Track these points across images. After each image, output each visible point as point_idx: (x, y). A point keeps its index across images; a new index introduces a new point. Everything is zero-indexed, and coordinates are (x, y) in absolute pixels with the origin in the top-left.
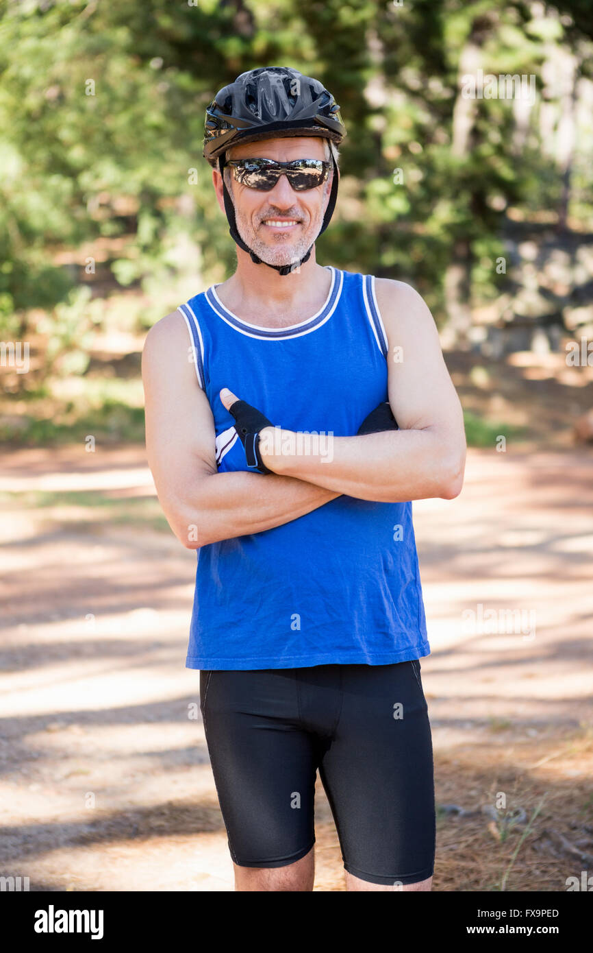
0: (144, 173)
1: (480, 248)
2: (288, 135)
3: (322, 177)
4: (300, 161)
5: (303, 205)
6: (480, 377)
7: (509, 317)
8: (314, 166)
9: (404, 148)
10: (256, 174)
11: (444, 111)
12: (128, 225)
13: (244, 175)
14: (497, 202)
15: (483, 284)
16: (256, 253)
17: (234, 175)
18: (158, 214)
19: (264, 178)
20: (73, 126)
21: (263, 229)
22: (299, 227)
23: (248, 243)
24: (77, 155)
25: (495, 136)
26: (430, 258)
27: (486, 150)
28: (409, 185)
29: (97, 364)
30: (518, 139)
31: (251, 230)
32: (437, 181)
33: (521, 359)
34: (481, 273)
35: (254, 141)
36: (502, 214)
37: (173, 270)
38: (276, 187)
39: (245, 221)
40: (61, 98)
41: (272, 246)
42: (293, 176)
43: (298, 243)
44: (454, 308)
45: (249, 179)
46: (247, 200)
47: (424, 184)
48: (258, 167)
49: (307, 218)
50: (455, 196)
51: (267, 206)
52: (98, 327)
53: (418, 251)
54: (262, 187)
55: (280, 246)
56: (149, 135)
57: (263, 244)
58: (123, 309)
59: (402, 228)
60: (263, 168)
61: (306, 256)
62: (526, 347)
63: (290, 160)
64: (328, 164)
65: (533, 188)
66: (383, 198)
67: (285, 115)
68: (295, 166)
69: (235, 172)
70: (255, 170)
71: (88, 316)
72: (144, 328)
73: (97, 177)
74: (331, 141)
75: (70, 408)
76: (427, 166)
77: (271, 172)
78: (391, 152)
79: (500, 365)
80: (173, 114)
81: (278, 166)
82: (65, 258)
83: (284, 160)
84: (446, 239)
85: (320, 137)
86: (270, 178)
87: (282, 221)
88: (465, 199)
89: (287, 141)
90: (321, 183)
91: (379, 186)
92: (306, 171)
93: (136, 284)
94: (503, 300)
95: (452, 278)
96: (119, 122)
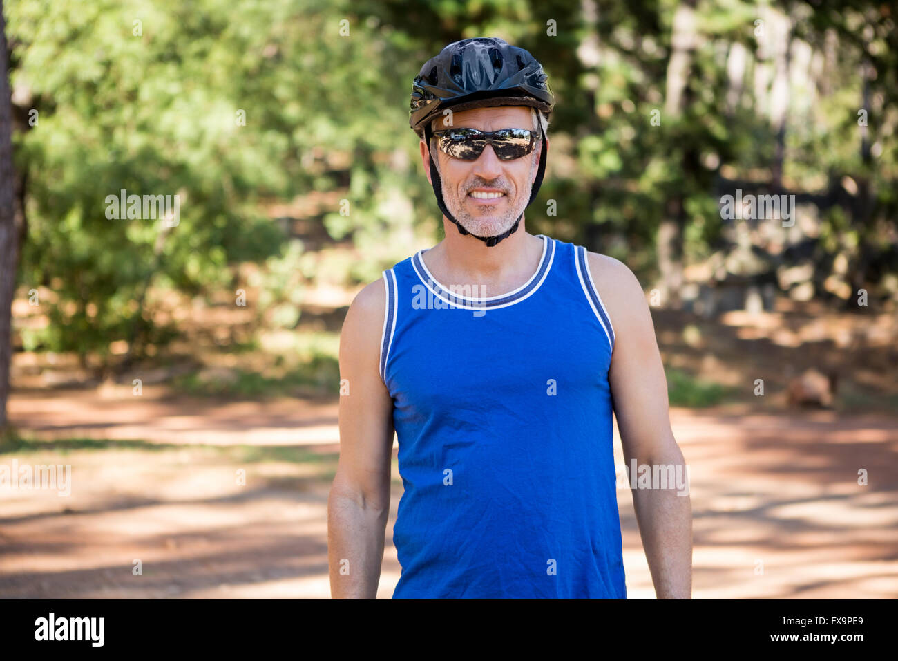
0: (358, 128)
1: (693, 206)
2: (494, 104)
3: (530, 147)
4: (507, 130)
5: (509, 176)
6: (692, 336)
7: (721, 275)
8: (521, 137)
9: (617, 107)
10: (462, 144)
11: (657, 71)
12: (341, 179)
13: (450, 145)
14: (711, 160)
15: (696, 242)
16: (462, 224)
17: (440, 144)
18: (371, 169)
19: (470, 149)
20: (290, 84)
21: (469, 201)
22: (504, 200)
23: (454, 214)
24: (292, 111)
25: (708, 95)
26: (642, 215)
27: (699, 109)
28: (623, 144)
29: (308, 318)
30: (732, 99)
31: (457, 202)
32: (650, 139)
33: (735, 319)
34: (694, 232)
35: (458, 111)
36: (716, 173)
37: (385, 225)
38: (480, 157)
39: (451, 193)
40: (278, 58)
41: (477, 218)
42: (500, 146)
43: (505, 215)
44: (666, 266)
45: (454, 149)
46: (453, 171)
47: (637, 142)
48: (464, 137)
49: (512, 191)
50: (668, 154)
51: (472, 177)
52: (309, 281)
53: (630, 208)
54: (467, 157)
55: (485, 218)
56: (364, 92)
57: (468, 216)
58: (334, 263)
59: (613, 185)
60: (469, 138)
61: (513, 227)
62: (740, 306)
63: (495, 130)
64: (535, 133)
65: (746, 146)
66: (596, 156)
67: (489, 84)
68: (502, 136)
69: (441, 142)
70: (461, 140)
71: (299, 270)
72: (354, 281)
73: (311, 133)
74: (540, 111)
75: (279, 361)
76: (641, 124)
77: (477, 142)
78: (604, 110)
79: (713, 324)
80: (388, 72)
81: (484, 136)
82: (279, 211)
83: (489, 130)
84: (658, 197)
85: (527, 107)
86: (476, 148)
87: (488, 192)
88: (677, 157)
89: (492, 111)
90: (528, 152)
91: (591, 144)
92: (514, 141)
93: (348, 238)
94: (716, 258)
95: (664, 234)
96: (335, 80)
